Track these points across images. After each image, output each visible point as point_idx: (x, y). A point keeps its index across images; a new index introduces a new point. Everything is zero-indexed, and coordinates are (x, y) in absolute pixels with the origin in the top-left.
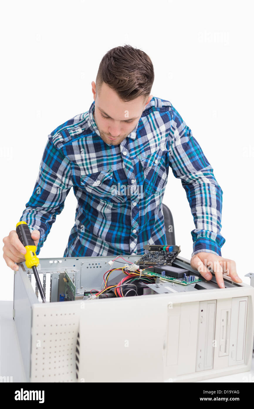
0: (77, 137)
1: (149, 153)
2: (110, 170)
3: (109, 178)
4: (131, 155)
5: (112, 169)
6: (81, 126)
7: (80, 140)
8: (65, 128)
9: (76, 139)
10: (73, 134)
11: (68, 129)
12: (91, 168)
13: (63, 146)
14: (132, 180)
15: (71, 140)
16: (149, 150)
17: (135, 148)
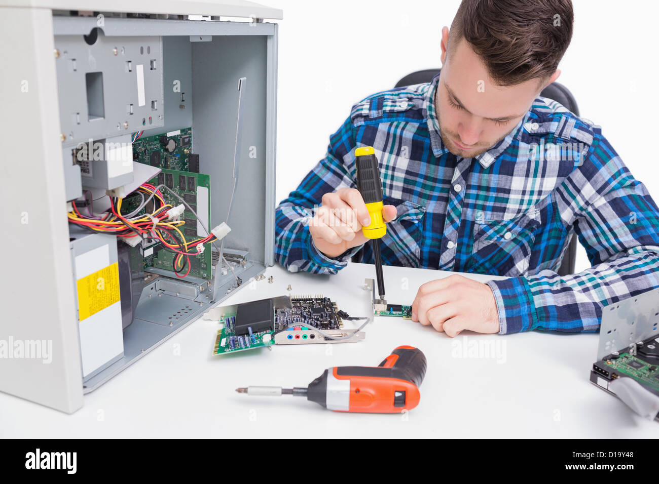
0: (392, 117)
1: (500, 219)
2: (421, 207)
3: (414, 220)
4: (467, 196)
5: (425, 207)
6: (410, 99)
7: (395, 123)
8: (382, 95)
9: (389, 119)
11: (386, 97)
12: (391, 187)
13: (363, 123)
14: (450, 242)
15: (381, 117)
16: (501, 214)
17: (479, 188)
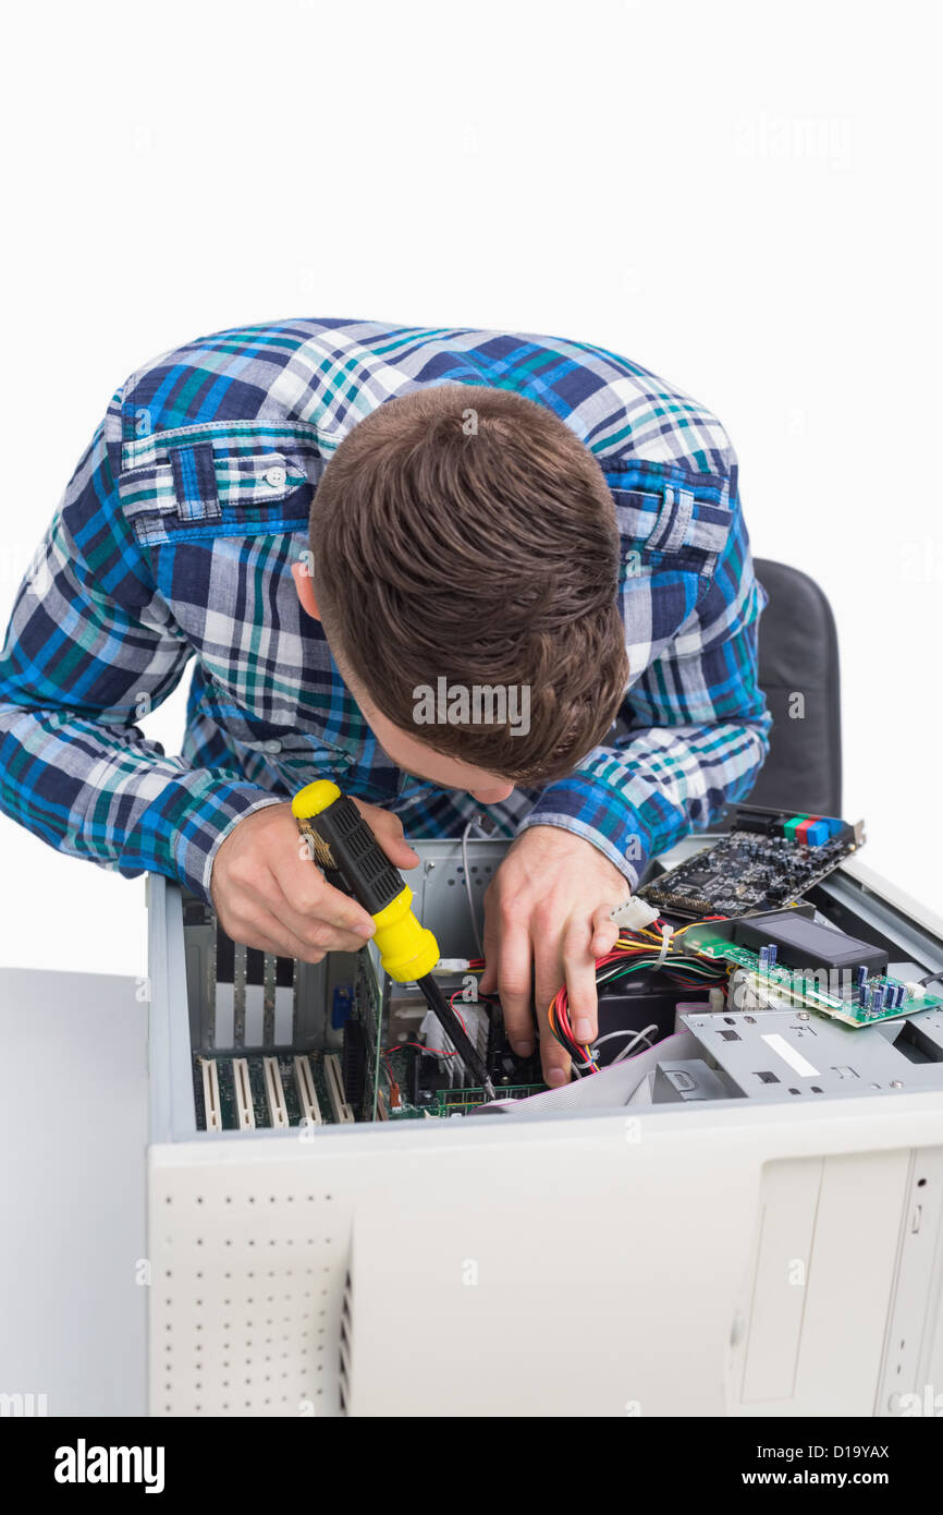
6: (290, 456)
8: (204, 435)
10: (234, 494)
11: (218, 444)
12: (267, 702)
13: (165, 537)
